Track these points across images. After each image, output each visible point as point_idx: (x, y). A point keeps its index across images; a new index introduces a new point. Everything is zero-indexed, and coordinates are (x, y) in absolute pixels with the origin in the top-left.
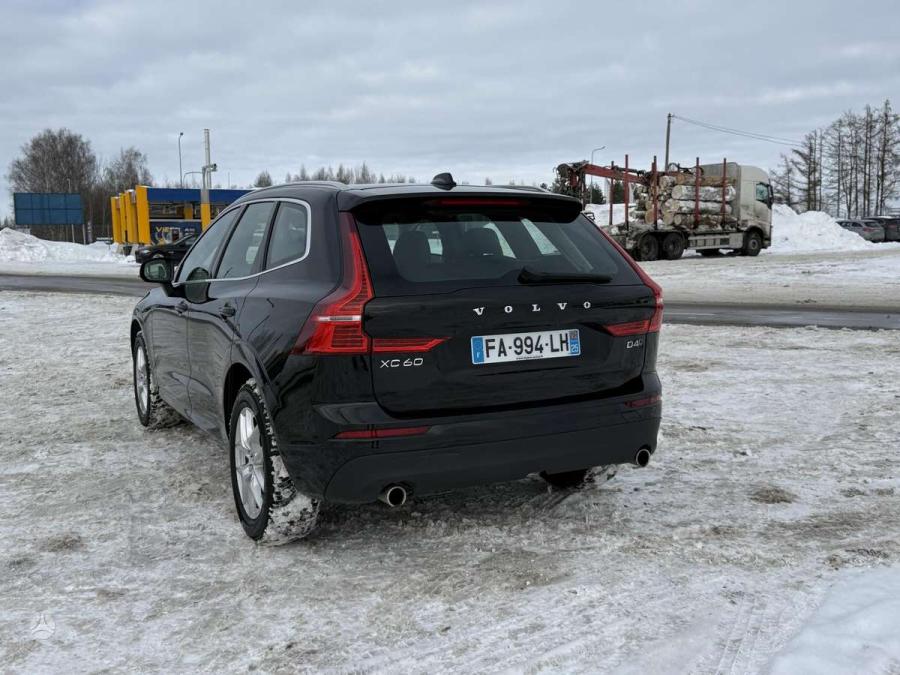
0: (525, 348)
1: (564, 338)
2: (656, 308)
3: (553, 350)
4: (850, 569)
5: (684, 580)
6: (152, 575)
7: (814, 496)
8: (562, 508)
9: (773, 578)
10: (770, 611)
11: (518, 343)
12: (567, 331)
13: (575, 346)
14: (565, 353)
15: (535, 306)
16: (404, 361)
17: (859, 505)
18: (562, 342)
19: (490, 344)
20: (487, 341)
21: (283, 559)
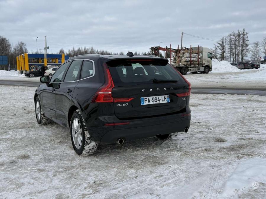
0: (155, 100)
1: (165, 98)
2: (189, 89)
3: (162, 101)
4: (243, 159)
5: (199, 163)
6: (52, 165)
7: (231, 140)
8: (163, 145)
9: (223, 162)
10: (223, 170)
11: (153, 99)
12: (166, 96)
13: (168, 100)
14: (166, 102)
15: (158, 89)
16: (123, 104)
17: (244, 142)
18: (165, 99)
19: (146, 99)
21: (87, 160)
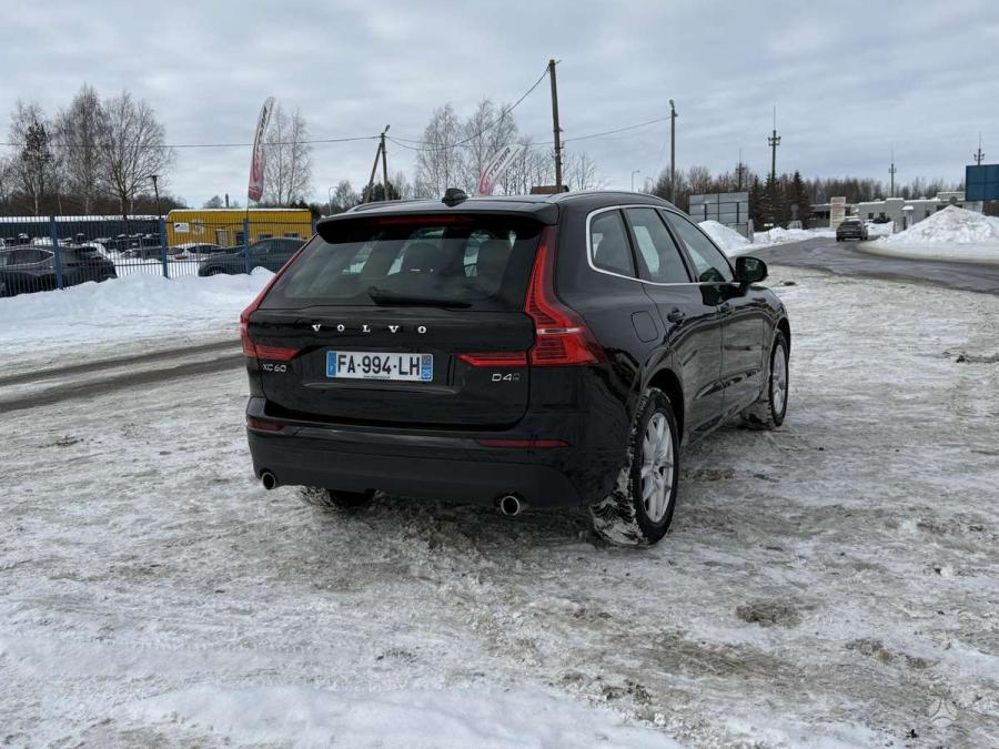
0: (372, 367)
1: (415, 362)
3: (401, 373)
11: (367, 362)
12: (420, 355)
13: (427, 372)
14: (414, 377)
16: (275, 367)
18: (412, 366)
19: (342, 360)
20: (341, 356)
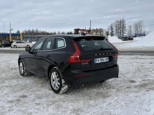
2: (118, 53)
11: (101, 59)
12: (107, 57)
14: (107, 61)
15: (103, 54)
16: (85, 63)
20: (97, 59)
